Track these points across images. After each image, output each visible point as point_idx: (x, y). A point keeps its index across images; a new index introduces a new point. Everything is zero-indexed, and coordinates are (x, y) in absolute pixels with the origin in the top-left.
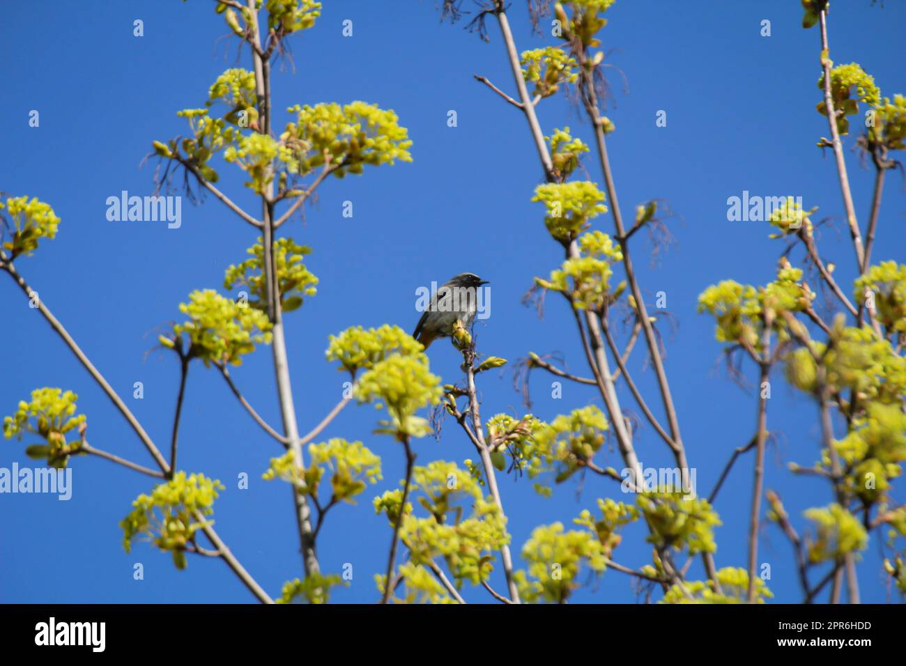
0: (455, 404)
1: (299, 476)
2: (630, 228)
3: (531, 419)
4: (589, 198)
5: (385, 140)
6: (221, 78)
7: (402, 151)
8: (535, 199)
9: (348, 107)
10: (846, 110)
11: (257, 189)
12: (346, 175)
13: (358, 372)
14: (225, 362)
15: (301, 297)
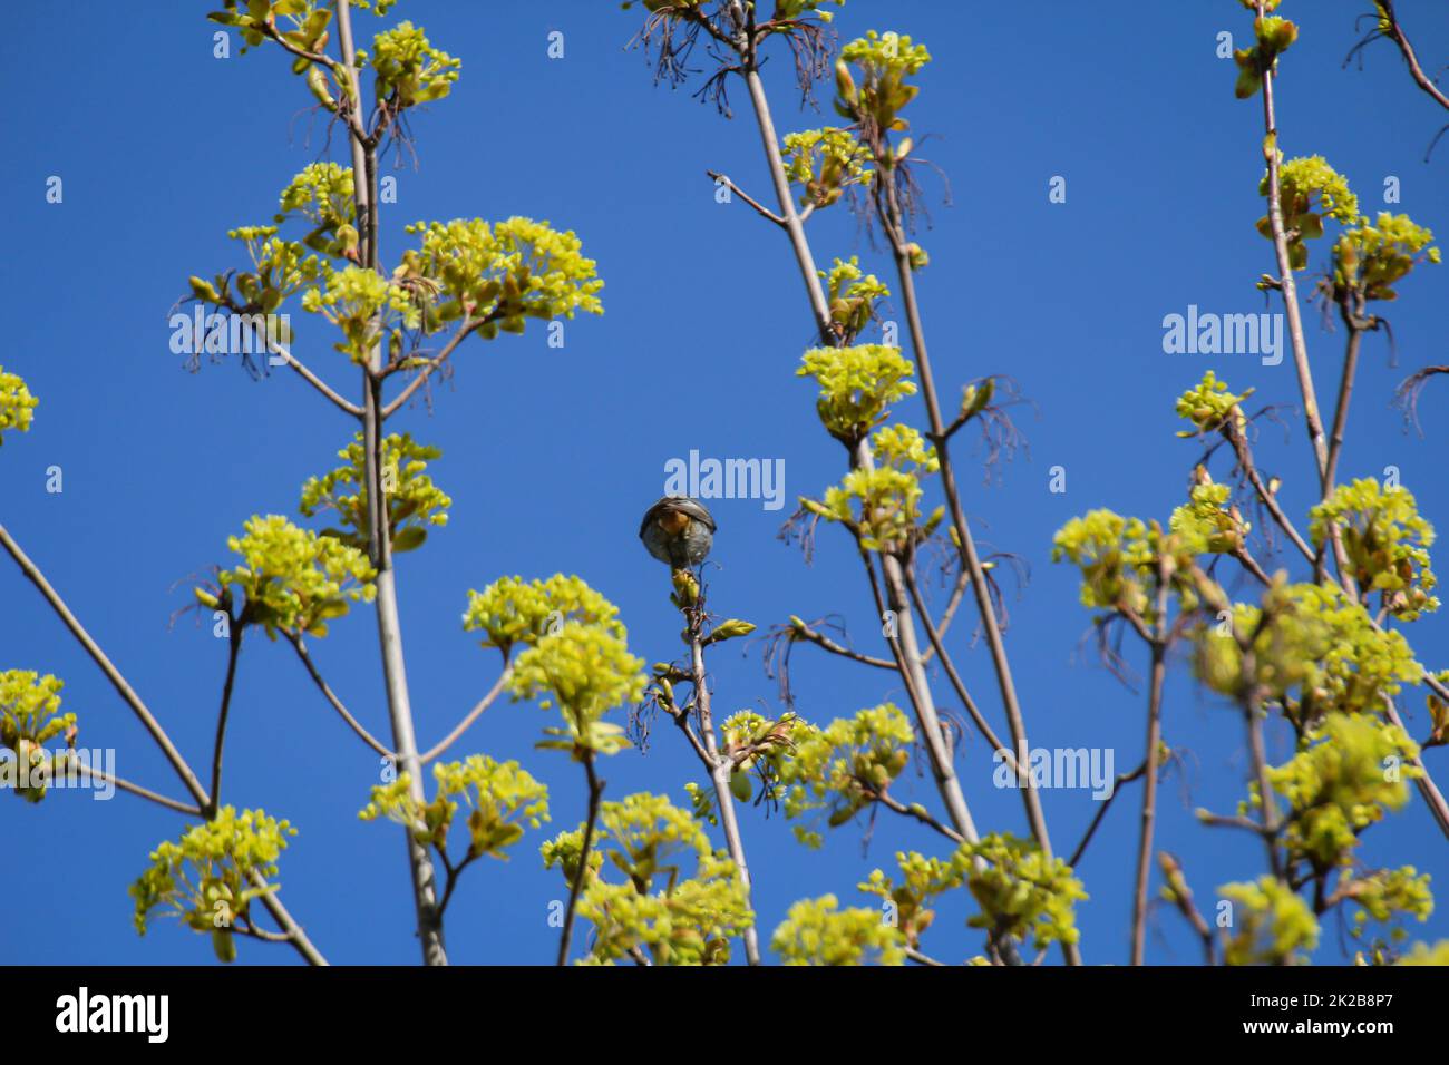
0: (671, 695)
1: (417, 814)
2: (952, 421)
3: (793, 719)
4: (887, 371)
5: (560, 278)
6: (299, 178)
7: (586, 296)
8: (802, 371)
9: (500, 225)
10: (1303, 231)
11: (354, 355)
12: (498, 333)
13: (513, 648)
14: (300, 630)
15: (422, 527)
